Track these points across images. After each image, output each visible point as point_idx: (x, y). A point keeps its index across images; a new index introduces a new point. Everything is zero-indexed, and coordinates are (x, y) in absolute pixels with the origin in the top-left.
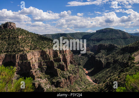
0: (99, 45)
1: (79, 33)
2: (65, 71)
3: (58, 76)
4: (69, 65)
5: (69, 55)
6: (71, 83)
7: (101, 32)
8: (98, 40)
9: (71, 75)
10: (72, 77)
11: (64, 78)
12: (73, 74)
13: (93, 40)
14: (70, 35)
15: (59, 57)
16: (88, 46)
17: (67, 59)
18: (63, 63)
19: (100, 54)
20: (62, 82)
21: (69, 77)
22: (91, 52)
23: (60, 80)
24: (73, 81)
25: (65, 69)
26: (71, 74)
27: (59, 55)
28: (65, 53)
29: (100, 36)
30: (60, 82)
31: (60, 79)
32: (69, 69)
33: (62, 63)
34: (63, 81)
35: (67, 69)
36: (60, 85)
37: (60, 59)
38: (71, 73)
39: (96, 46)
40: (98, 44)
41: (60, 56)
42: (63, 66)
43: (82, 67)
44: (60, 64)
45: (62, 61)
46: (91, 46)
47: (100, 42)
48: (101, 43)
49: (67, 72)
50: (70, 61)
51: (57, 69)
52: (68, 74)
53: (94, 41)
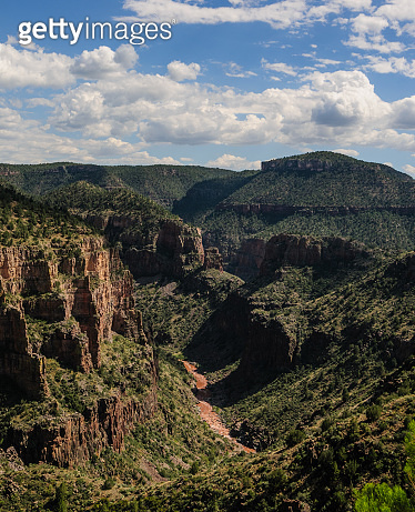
0: (274, 240)
1: (170, 168)
2: (82, 371)
3: (41, 399)
4: (108, 341)
5: (108, 283)
6: (110, 442)
7: (290, 172)
8: (272, 215)
9: (114, 392)
10: (121, 405)
11: (73, 408)
12: (128, 390)
13: (241, 211)
14: (120, 176)
15: (56, 295)
16: (217, 244)
17: (97, 303)
18: (76, 324)
19: (276, 290)
20: (63, 432)
21: (103, 404)
22: (228, 276)
23: (51, 418)
24: (123, 427)
25: (86, 361)
26: (117, 390)
27: (57, 284)
28: (87, 272)
29: (281, 191)
30: (53, 434)
31: (54, 413)
32: (103, 359)
33: (70, 324)
34: (69, 427)
35: (95, 360)
36: (50, 450)
37: (62, 301)
38: (116, 385)
39: (255, 241)
40: (266, 234)
41: (62, 286)
42: (74, 343)
43: (177, 354)
44: (58, 331)
45: (68, 313)
46: (230, 241)
47: (281, 224)
48: (284, 227)
49: (95, 376)
50: (116, 318)
51: (39, 357)
52: (100, 389)
53: (248, 215)
